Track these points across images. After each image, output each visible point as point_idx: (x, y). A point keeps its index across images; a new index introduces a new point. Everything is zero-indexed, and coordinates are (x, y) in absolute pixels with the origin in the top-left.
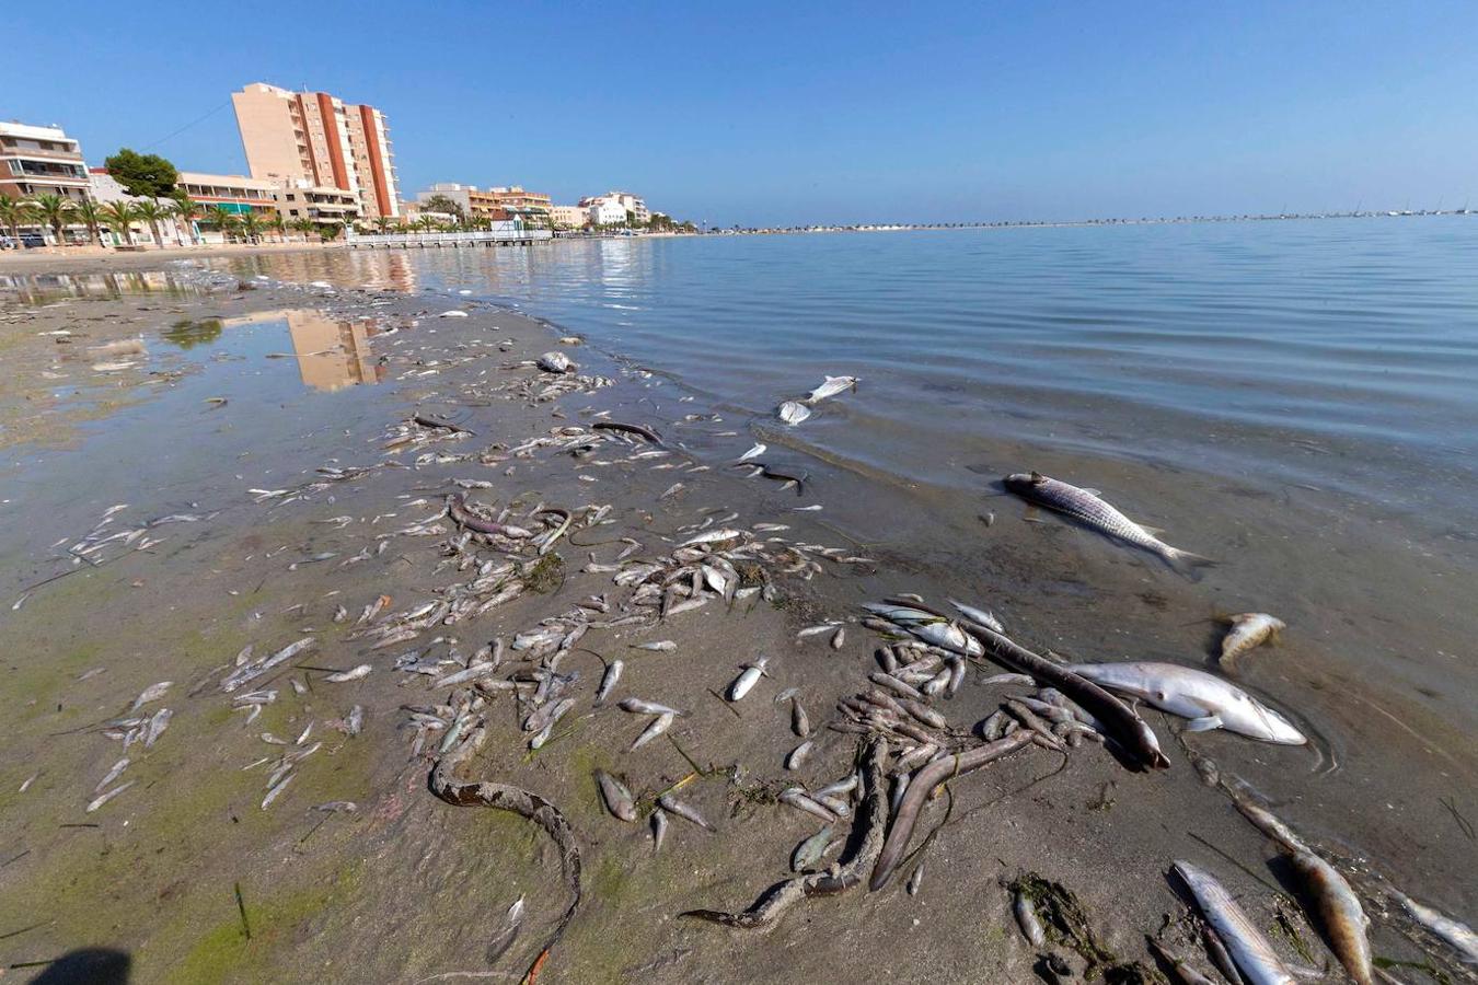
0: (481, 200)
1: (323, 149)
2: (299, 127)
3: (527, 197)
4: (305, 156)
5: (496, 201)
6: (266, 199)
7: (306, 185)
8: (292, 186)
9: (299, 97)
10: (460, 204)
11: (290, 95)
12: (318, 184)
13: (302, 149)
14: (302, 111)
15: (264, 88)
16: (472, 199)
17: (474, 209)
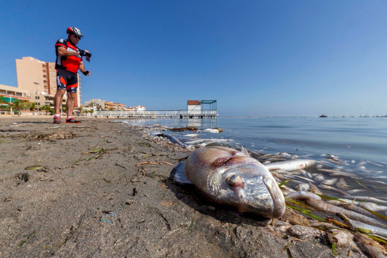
0: (108, 105)
1: (55, 82)
2: (45, 74)
3: (120, 105)
4: (46, 84)
5: (112, 105)
6: (25, 97)
7: (44, 94)
8: (39, 93)
9: (47, 64)
10: (101, 105)
11: (44, 63)
12: (49, 93)
13: (45, 81)
14: (48, 68)
15: (32, 59)
16: (105, 104)
17: (106, 107)
